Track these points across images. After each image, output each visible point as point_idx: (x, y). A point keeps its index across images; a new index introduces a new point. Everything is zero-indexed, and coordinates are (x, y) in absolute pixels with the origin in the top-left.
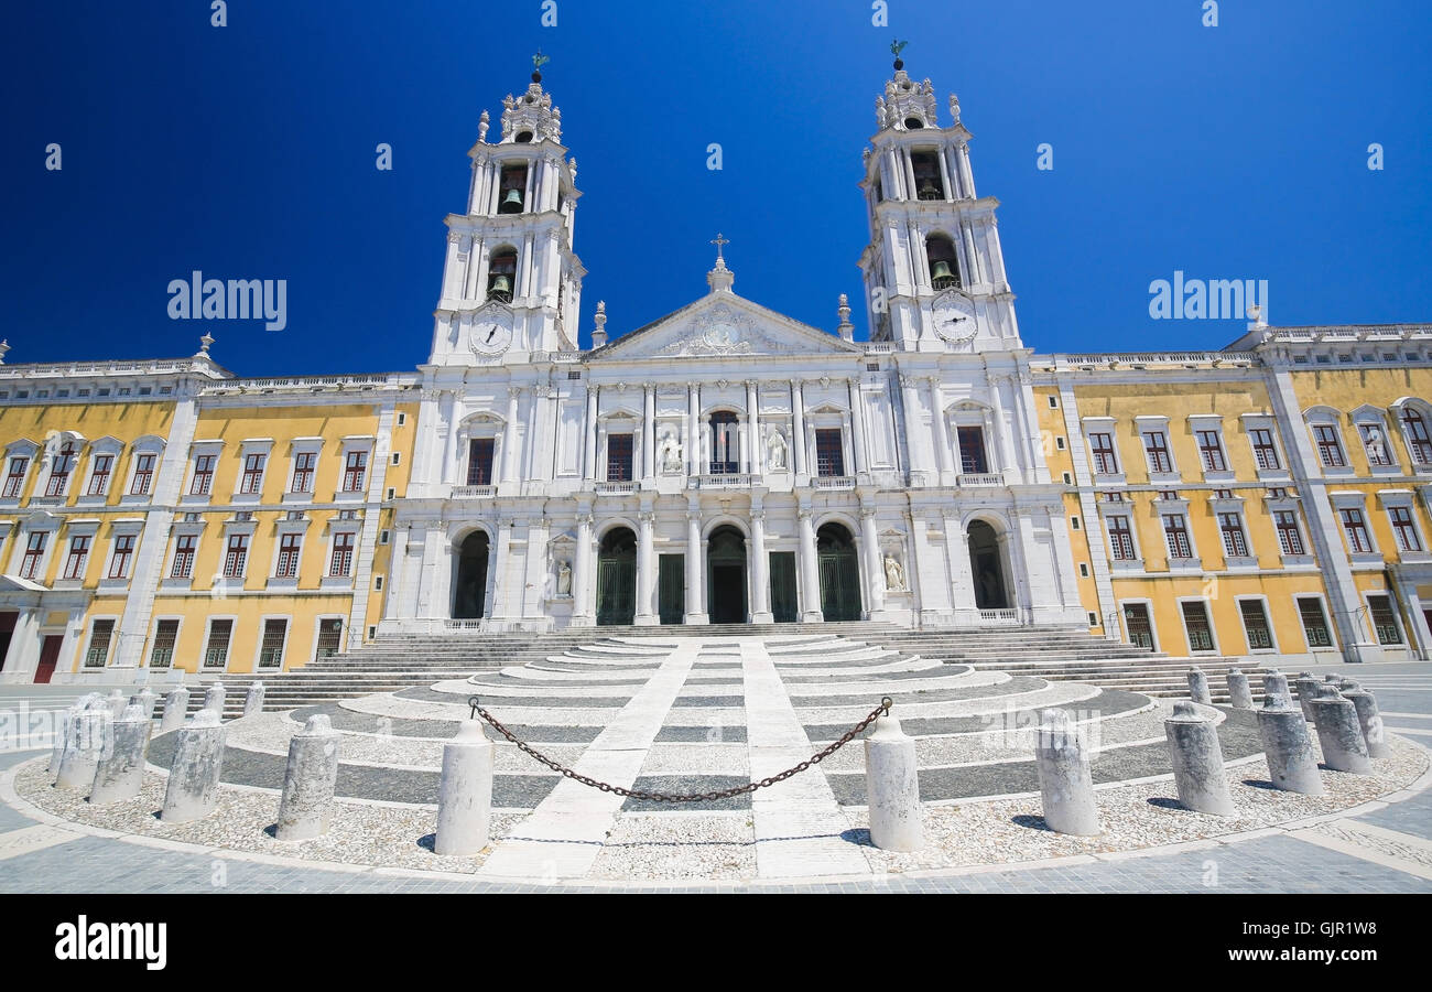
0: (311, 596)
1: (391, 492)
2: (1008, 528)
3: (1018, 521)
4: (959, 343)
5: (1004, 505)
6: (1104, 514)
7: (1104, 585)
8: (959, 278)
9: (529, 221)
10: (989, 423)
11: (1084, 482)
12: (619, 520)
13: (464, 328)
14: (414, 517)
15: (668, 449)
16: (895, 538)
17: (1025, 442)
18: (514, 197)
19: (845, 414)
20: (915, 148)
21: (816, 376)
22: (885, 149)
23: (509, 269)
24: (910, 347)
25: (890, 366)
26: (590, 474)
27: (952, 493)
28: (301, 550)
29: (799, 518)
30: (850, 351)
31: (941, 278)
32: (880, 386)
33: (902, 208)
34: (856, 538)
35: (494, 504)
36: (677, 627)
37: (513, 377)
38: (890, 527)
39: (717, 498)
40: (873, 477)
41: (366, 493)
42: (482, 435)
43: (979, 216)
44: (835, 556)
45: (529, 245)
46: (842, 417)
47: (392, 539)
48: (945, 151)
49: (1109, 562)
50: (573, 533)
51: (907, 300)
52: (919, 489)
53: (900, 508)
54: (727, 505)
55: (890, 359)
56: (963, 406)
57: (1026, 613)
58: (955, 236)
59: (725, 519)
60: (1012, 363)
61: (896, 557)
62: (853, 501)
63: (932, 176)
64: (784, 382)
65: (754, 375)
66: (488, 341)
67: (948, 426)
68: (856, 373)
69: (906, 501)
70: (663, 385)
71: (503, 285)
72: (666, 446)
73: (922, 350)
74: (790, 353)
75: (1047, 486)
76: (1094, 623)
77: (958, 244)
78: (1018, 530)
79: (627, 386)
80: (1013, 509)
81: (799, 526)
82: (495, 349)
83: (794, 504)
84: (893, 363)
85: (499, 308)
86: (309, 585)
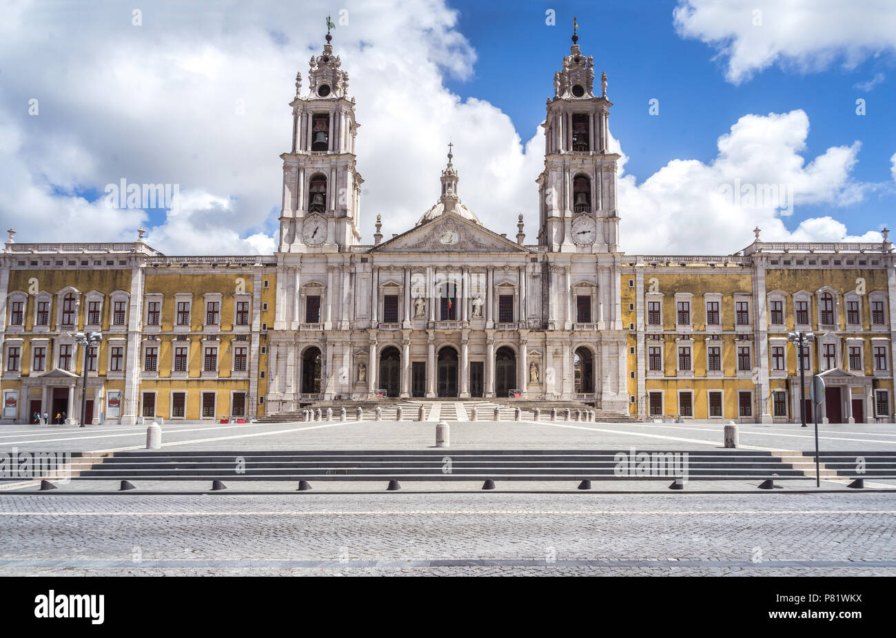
0: (227, 381)
1: (265, 325)
2: (596, 351)
3: (601, 349)
4: (585, 245)
5: (596, 340)
6: (648, 346)
7: (641, 382)
8: (590, 205)
10: (594, 296)
11: (641, 328)
12: (391, 343)
13: (298, 228)
14: (280, 340)
15: (417, 305)
16: (537, 356)
17: (613, 306)
18: (321, 138)
19: (517, 287)
20: (576, 112)
21: (502, 264)
22: (556, 113)
23: (322, 189)
24: (556, 249)
25: (544, 260)
26: (375, 319)
27: (569, 333)
28: (217, 356)
29: (487, 345)
30: (522, 251)
31: (580, 205)
32: (538, 270)
33: (562, 157)
34: (516, 356)
35: (323, 334)
37: (329, 260)
38: (534, 350)
39: (443, 333)
40: (529, 323)
41: (251, 326)
42: (313, 294)
43: (607, 165)
44: (506, 365)
45: (334, 175)
46: (514, 289)
47: (268, 351)
48: (594, 115)
49: (646, 371)
50: (367, 350)
51: (557, 219)
52: (552, 331)
53: (541, 340)
54: (449, 337)
55: (544, 256)
56: (582, 284)
57: (599, 395)
58: (592, 177)
59: (448, 344)
60: (612, 260)
61: (536, 365)
62: (516, 336)
63: (584, 132)
64: (483, 267)
65: (467, 264)
66: (313, 237)
67: (572, 296)
68: (524, 264)
69: (544, 337)
70: (415, 268)
71: (319, 200)
73: (562, 251)
75: (619, 332)
76: (633, 401)
77: (593, 182)
78: (601, 353)
79: (395, 267)
80: (599, 343)
81: (487, 348)
83: (485, 337)
84: (546, 258)
85: (318, 217)
86: (225, 374)
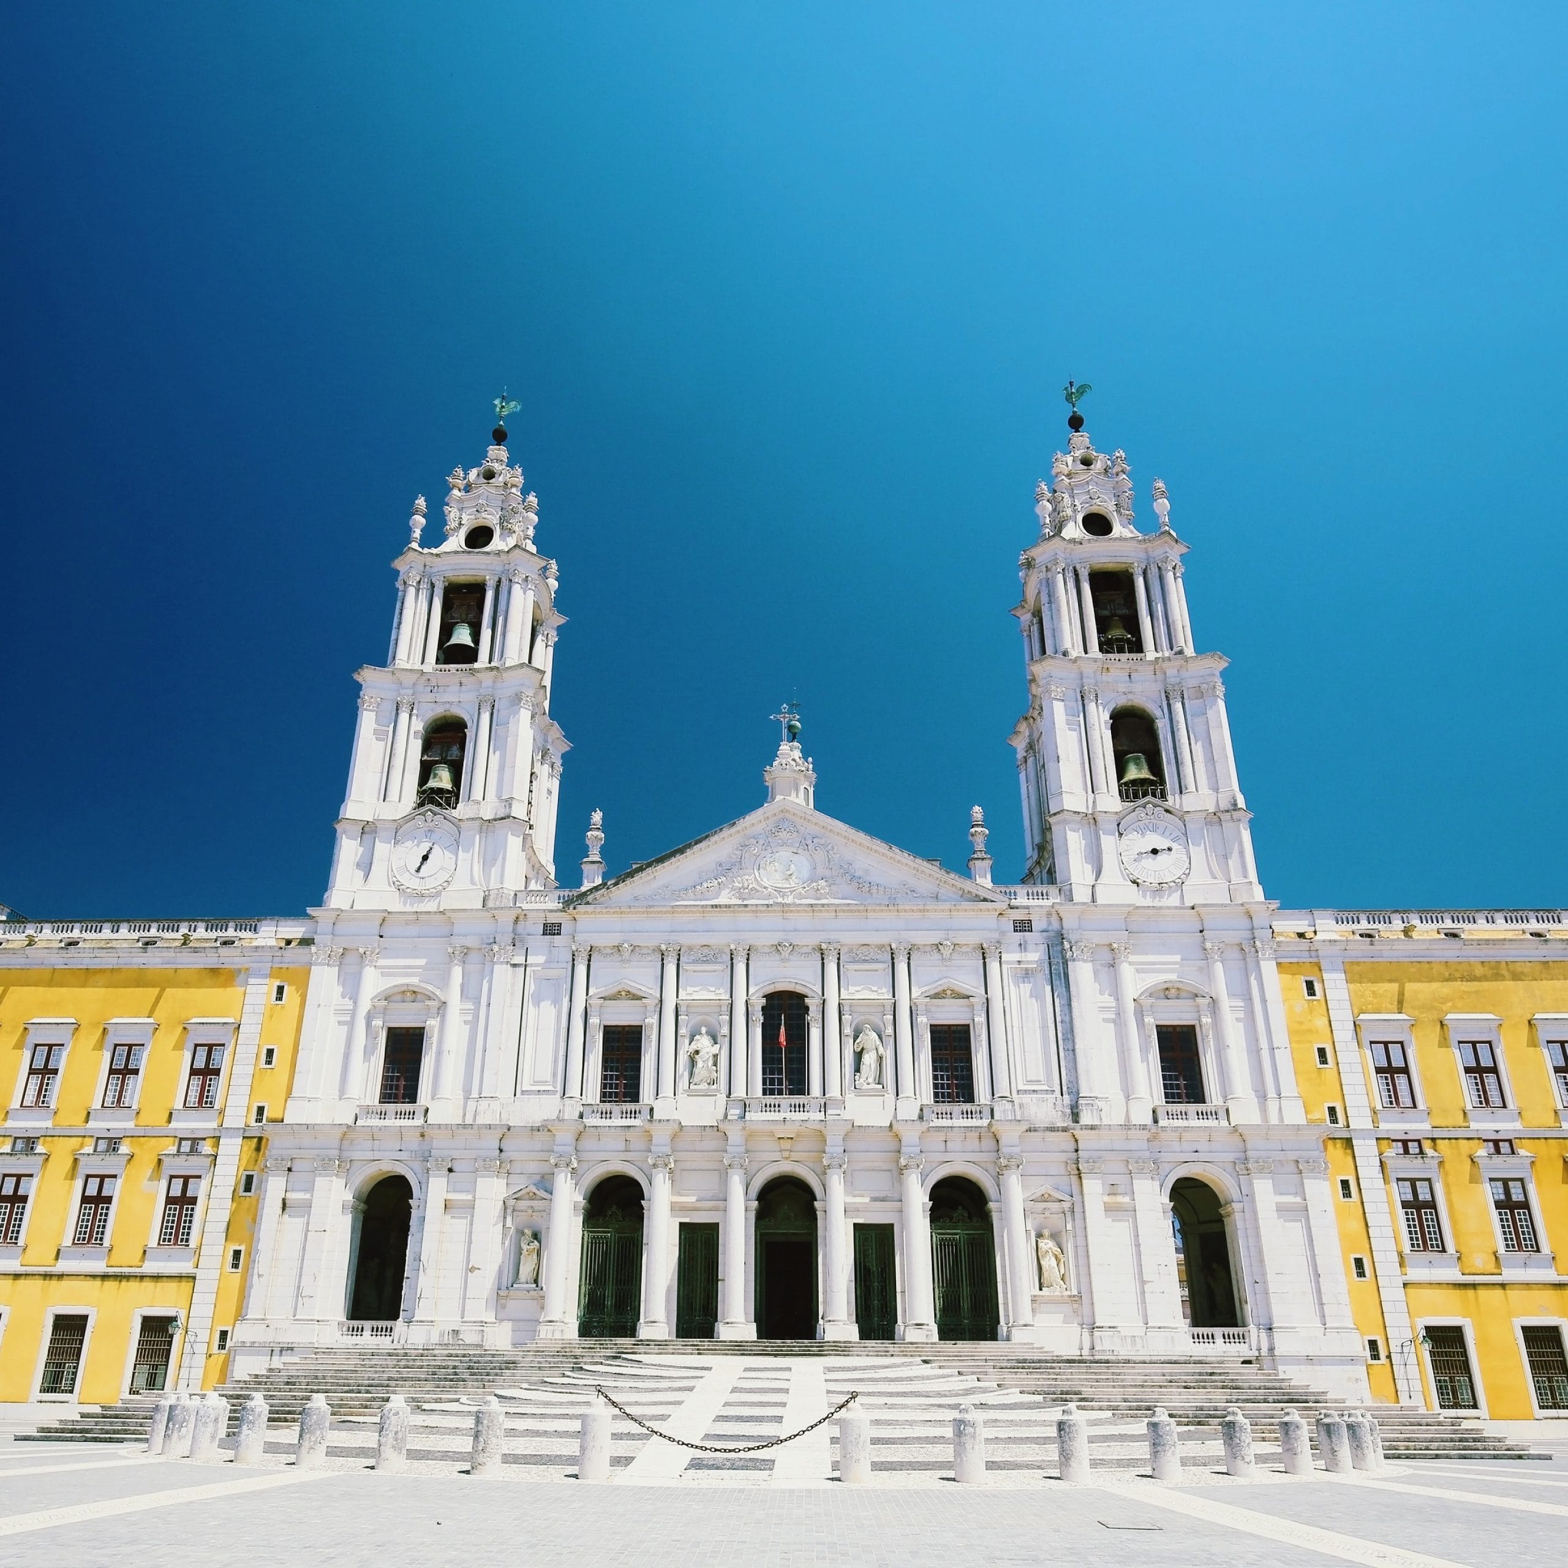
0: (127, 1277)
1: (261, 1110)
2: (1234, 1193)
3: (1251, 1184)
4: (1160, 888)
5: (1231, 1157)
6: (1393, 1176)
7: (1393, 1293)
8: (1162, 782)
9: (487, 678)
10: (1206, 1020)
11: (1360, 1121)
12: (616, 1166)
13: (382, 848)
14: (295, 1153)
15: (697, 1052)
16: (1054, 1206)
17: (1265, 1054)
18: (462, 636)
19: (978, 1001)
20: (1097, 567)
21: (934, 938)
22: (1048, 569)
23: (455, 751)
24: (1081, 895)
25: (1050, 923)
26: (574, 1089)
27: (1145, 1134)
28: (114, 1200)
29: (901, 1170)
30: (985, 900)
31: (1134, 782)
32: (1035, 956)
33: (1075, 666)
34: (992, 1205)
35: (422, 1135)
36: (706, 1343)
37: (457, 929)
38: (1043, 1187)
39: (772, 1134)
40: (1021, 1106)
41: (222, 1112)
42: (405, 1019)
43: (1193, 683)
44: (958, 1234)
45: (485, 717)
46: (972, 1006)
47: (259, 1187)
48: (1145, 573)
49: (1401, 1255)
50: (546, 1184)
51: (1078, 818)
52: (1092, 1128)
53: (1063, 1157)
54: (786, 1145)
55: (1049, 914)
56: (1166, 992)
57: (1263, 1335)
58: (1157, 713)
59: (786, 1167)
60: (1246, 923)
61: (1055, 1237)
62: (987, 1143)
63: (1125, 611)
64: (881, 947)
65: (834, 936)
66: (418, 870)
67: (1141, 1024)
68: (996, 936)
69: (1072, 1146)
70: (690, 948)
71: (443, 779)
72: (694, 1046)
73: (1100, 900)
74: (892, 903)
75: (1298, 1128)
76: (1375, 1356)
77: (1162, 726)
78: (1251, 1196)
79: (634, 948)
80: (1243, 1165)
81: (901, 1182)
82: (430, 884)
83: (893, 1146)
84: (1054, 919)
85: (435, 818)
86: (126, 1259)
